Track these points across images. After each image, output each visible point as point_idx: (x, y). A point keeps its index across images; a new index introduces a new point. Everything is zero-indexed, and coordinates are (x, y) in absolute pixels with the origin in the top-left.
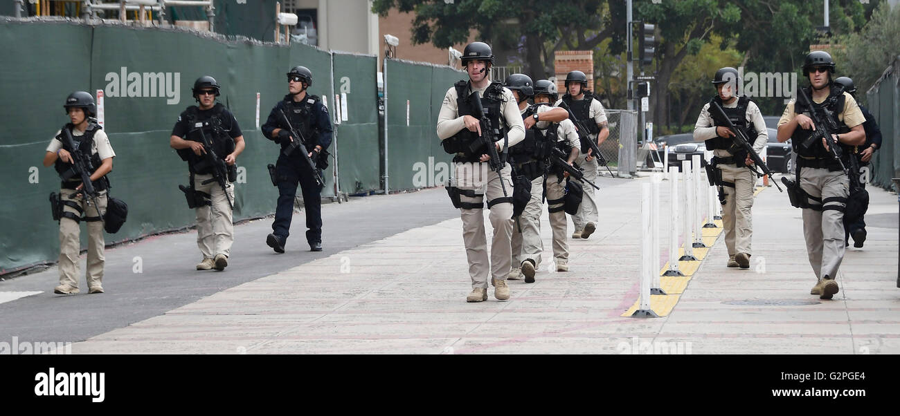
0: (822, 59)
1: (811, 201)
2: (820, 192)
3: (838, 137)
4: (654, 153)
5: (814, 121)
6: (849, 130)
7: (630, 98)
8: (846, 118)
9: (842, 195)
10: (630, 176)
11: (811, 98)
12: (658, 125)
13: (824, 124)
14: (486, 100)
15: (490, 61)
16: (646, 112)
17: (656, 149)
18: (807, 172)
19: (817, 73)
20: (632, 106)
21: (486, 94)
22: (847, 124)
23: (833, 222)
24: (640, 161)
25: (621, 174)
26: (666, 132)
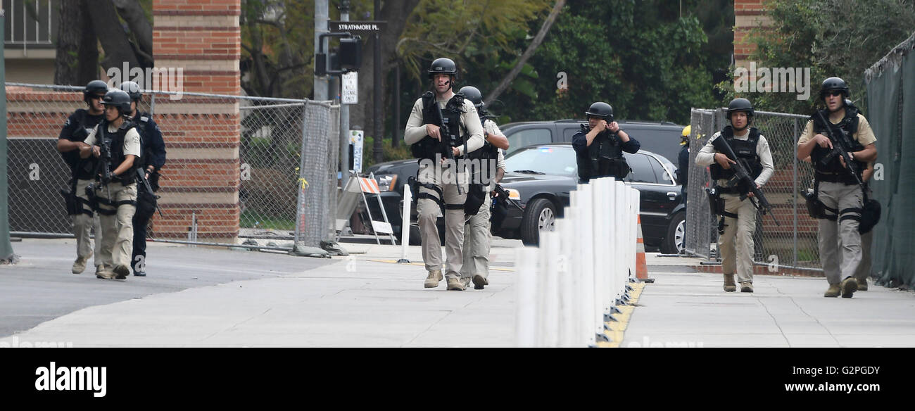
0: (835, 84)
1: (828, 212)
2: (836, 204)
3: (853, 155)
4: (372, 199)
5: (832, 140)
6: (862, 148)
7: (321, 71)
8: (860, 138)
9: (857, 205)
10: (324, 252)
11: (827, 119)
12: (374, 136)
13: (840, 143)
14: (446, 112)
15: (453, 75)
16: (351, 105)
17: (376, 191)
18: (825, 187)
19: (832, 97)
20: (325, 90)
21: (448, 106)
22: (860, 142)
23: (850, 229)
24: (340, 217)
25: (303, 248)
26: (394, 152)
